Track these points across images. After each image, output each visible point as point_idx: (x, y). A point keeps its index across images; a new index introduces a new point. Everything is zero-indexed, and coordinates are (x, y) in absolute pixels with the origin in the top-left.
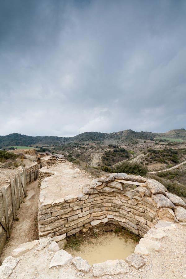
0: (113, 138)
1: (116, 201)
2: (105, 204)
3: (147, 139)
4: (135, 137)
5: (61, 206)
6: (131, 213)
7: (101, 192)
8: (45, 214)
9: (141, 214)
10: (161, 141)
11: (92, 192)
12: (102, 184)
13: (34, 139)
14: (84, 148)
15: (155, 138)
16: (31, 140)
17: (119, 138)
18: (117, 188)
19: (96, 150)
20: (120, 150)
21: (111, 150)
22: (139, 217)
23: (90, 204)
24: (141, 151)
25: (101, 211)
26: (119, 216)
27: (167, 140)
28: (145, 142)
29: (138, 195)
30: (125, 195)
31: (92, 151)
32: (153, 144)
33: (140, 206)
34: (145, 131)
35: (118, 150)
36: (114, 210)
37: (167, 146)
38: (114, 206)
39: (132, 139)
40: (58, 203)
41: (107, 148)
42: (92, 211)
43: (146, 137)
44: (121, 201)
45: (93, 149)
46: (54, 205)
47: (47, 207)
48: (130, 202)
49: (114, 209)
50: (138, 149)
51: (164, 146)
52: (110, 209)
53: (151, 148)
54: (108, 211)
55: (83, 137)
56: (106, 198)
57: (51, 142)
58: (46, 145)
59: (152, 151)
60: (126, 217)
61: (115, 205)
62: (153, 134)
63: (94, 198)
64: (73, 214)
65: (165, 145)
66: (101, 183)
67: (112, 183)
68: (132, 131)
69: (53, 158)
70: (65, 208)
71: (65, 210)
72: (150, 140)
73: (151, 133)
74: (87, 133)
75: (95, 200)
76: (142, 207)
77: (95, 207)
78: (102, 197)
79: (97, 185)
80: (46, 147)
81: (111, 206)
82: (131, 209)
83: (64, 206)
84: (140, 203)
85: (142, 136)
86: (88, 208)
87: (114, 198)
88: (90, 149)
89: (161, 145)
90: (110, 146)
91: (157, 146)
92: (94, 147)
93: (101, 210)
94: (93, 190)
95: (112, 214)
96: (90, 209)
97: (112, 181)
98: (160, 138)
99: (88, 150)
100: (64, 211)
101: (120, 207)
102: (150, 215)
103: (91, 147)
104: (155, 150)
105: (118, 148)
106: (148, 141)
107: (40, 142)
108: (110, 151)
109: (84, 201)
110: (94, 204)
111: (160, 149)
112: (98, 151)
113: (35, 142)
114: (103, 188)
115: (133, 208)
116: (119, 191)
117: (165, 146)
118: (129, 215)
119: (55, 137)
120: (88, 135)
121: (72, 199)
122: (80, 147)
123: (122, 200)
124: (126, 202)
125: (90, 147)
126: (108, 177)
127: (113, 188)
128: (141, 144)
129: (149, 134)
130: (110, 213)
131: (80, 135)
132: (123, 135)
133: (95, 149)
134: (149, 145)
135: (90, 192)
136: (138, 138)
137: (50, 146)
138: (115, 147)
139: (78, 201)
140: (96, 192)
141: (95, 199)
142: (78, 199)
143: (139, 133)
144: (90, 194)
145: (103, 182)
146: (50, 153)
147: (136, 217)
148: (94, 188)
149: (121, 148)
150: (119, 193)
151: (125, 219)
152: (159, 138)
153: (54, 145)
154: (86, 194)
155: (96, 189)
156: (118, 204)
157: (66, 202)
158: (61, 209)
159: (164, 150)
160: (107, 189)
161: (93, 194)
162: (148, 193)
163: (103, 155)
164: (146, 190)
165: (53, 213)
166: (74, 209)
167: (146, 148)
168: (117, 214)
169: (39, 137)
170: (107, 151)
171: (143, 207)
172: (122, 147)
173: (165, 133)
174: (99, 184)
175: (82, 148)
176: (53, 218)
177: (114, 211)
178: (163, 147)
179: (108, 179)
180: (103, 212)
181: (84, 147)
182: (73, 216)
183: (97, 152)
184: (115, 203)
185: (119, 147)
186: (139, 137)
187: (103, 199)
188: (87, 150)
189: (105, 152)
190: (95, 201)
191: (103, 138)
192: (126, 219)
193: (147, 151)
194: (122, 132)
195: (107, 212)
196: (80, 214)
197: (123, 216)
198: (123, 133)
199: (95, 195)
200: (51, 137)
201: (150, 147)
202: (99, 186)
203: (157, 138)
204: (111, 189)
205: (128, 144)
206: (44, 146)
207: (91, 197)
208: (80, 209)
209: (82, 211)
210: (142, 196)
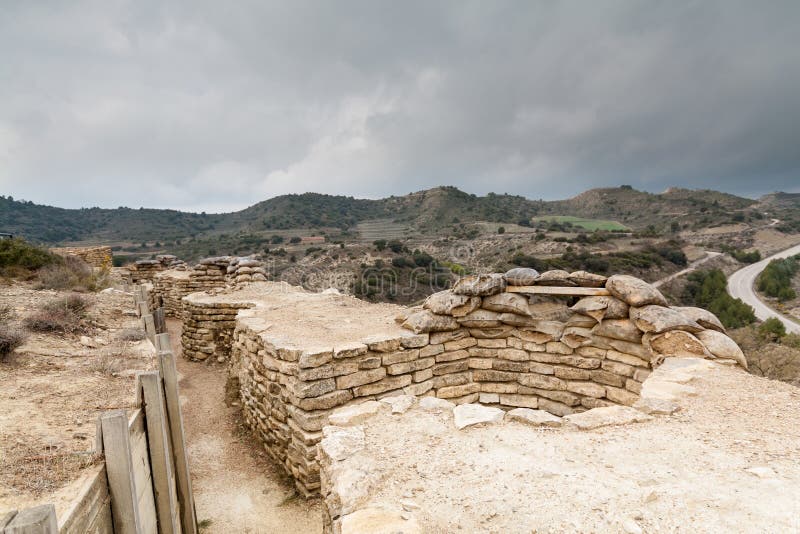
0: (389, 216)
1: (507, 350)
2: (475, 363)
3: (510, 222)
4: (469, 213)
5: (360, 360)
6: (554, 379)
7: (467, 324)
8: (318, 380)
9: (588, 373)
10: (555, 227)
11: (440, 325)
12: (469, 300)
13: (73, 220)
14: (282, 253)
15: (535, 219)
16: (60, 225)
17: (411, 218)
18: (512, 312)
19: (328, 261)
20: (416, 261)
21: (385, 260)
22: (582, 384)
23: (432, 361)
24: (488, 262)
25: (465, 384)
26: (517, 393)
27: (575, 224)
28: (501, 231)
29: (580, 324)
30: (538, 329)
31: (311, 264)
32: (527, 240)
33: (587, 352)
34: (503, 193)
35: (409, 259)
36: (502, 379)
37: (576, 245)
38: (501, 365)
39: (456, 221)
40: (353, 351)
41: (368, 255)
42: (439, 381)
43: (506, 214)
44: (523, 349)
45: (315, 257)
46: (342, 355)
47: (322, 361)
48: (552, 347)
49: (501, 376)
50: (479, 257)
51: (566, 243)
52: (489, 378)
53: (522, 250)
54: (482, 382)
55: (278, 213)
56: (476, 346)
57: (148, 233)
58: (126, 244)
59: (525, 260)
60: (539, 392)
61: (504, 362)
62: (528, 204)
63: (443, 343)
64: (392, 387)
65: (570, 242)
66: (465, 299)
67: (498, 296)
68: (459, 192)
69: (209, 272)
70: (369, 365)
71: (371, 372)
72: (520, 224)
73: (523, 199)
74: (292, 198)
75: (446, 351)
76: (593, 354)
77: (448, 371)
78: (465, 340)
79: (454, 305)
80: (125, 250)
81: (493, 368)
82: (555, 367)
83: (368, 361)
84: (586, 342)
85: (493, 212)
86: (429, 373)
87: (502, 343)
88: (307, 259)
89: (556, 240)
90: (380, 246)
91: (542, 246)
92: (320, 249)
93: (463, 380)
94: (442, 318)
95: (494, 390)
96: (434, 375)
97: (498, 291)
98: (551, 217)
99: (298, 263)
100: (369, 376)
101: (520, 367)
102: (619, 370)
103: (309, 252)
104: (537, 257)
105: (407, 251)
106: (511, 228)
107: (101, 233)
108: (378, 264)
109: (418, 351)
110: (443, 362)
111: (550, 257)
112: (335, 264)
113: (81, 233)
114: (473, 311)
115: (562, 364)
116: (519, 320)
117: (568, 245)
118: (550, 385)
119: (162, 211)
120: (296, 204)
121: (388, 341)
122: (267, 251)
123: (528, 347)
124: (539, 349)
125: (304, 249)
126: (483, 279)
127: (500, 312)
128: (489, 239)
129: (514, 203)
130: (488, 387)
131: (263, 204)
132: (426, 204)
133: (324, 257)
134: (515, 242)
135: (433, 325)
136: (477, 218)
137: (144, 246)
138: (396, 248)
139: (402, 348)
140: (453, 325)
141: (449, 346)
142: (402, 345)
143: (481, 198)
144: (432, 332)
145: (470, 295)
146: (176, 259)
147: (571, 385)
148: (447, 312)
149: (417, 252)
150: (517, 327)
151: (535, 399)
152: (549, 219)
153: (162, 244)
154: (424, 331)
155: (450, 315)
156: (514, 357)
157: (373, 350)
158: (360, 369)
159: (565, 258)
160: (484, 317)
161: (442, 331)
162: (616, 307)
163: (356, 277)
164: (611, 301)
165: (338, 380)
166: (394, 373)
167: (504, 252)
168: (510, 388)
169: (96, 210)
170: (368, 264)
171: (597, 354)
172: (422, 248)
173: (568, 202)
174: (457, 301)
175: (276, 254)
176: (339, 392)
177: (501, 382)
178: (562, 249)
179: (485, 286)
180: (469, 385)
181: (282, 250)
182: (393, 390)
183: (332, 269)
184: (504, 359)
185: (413, 250)
186: (482, 215)
187: (467, 349)
188: (293, 260)
189: (364, 266)
190: (445, 354)
191: (351, 217)
192: (539, 396)
193: (510, 262)
194: (422, 196)
195: (478, 386)
196: (408, 388)
197: (531, 391)
198: (424, 197)
199: (448, 336)
200: (147, 210)
201: (520, 247)
202: (460, 307)
203: (544, 218)
204: (494, 314)
205: (442, 239)
206: (118, 249)
207: (436, 339)
208: (408, 373)
209: (413, 382)
210: (599, 320)
